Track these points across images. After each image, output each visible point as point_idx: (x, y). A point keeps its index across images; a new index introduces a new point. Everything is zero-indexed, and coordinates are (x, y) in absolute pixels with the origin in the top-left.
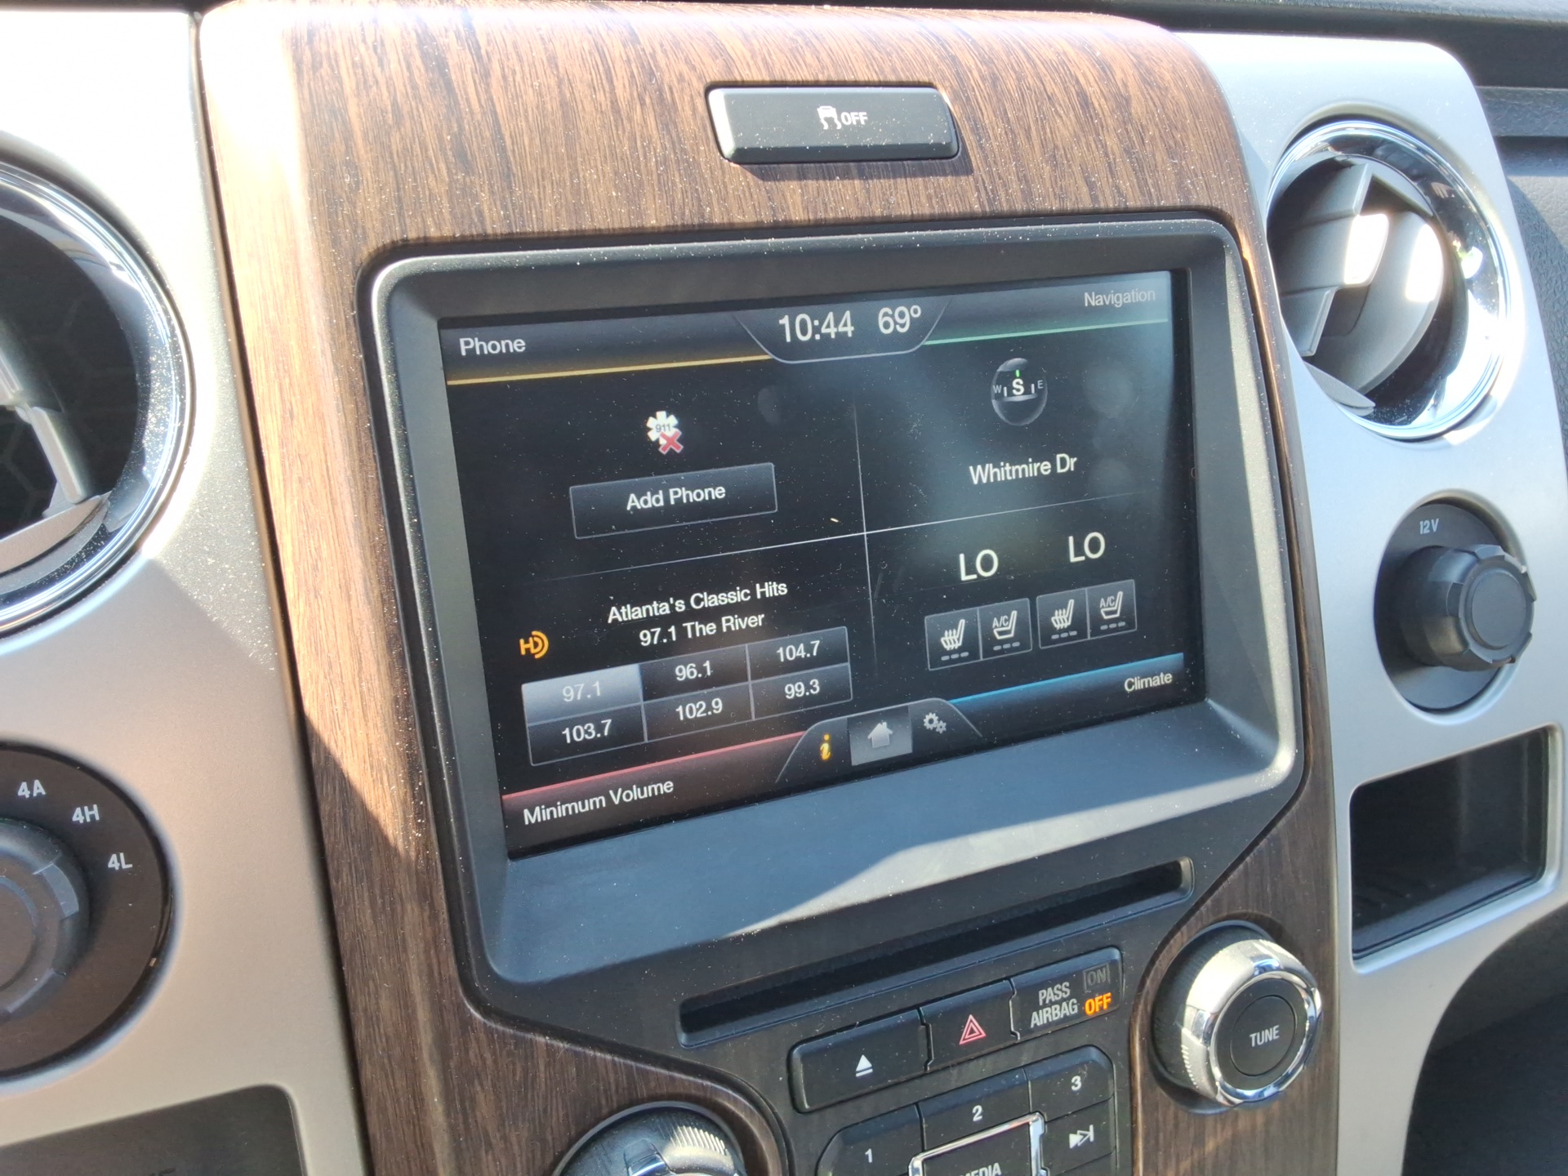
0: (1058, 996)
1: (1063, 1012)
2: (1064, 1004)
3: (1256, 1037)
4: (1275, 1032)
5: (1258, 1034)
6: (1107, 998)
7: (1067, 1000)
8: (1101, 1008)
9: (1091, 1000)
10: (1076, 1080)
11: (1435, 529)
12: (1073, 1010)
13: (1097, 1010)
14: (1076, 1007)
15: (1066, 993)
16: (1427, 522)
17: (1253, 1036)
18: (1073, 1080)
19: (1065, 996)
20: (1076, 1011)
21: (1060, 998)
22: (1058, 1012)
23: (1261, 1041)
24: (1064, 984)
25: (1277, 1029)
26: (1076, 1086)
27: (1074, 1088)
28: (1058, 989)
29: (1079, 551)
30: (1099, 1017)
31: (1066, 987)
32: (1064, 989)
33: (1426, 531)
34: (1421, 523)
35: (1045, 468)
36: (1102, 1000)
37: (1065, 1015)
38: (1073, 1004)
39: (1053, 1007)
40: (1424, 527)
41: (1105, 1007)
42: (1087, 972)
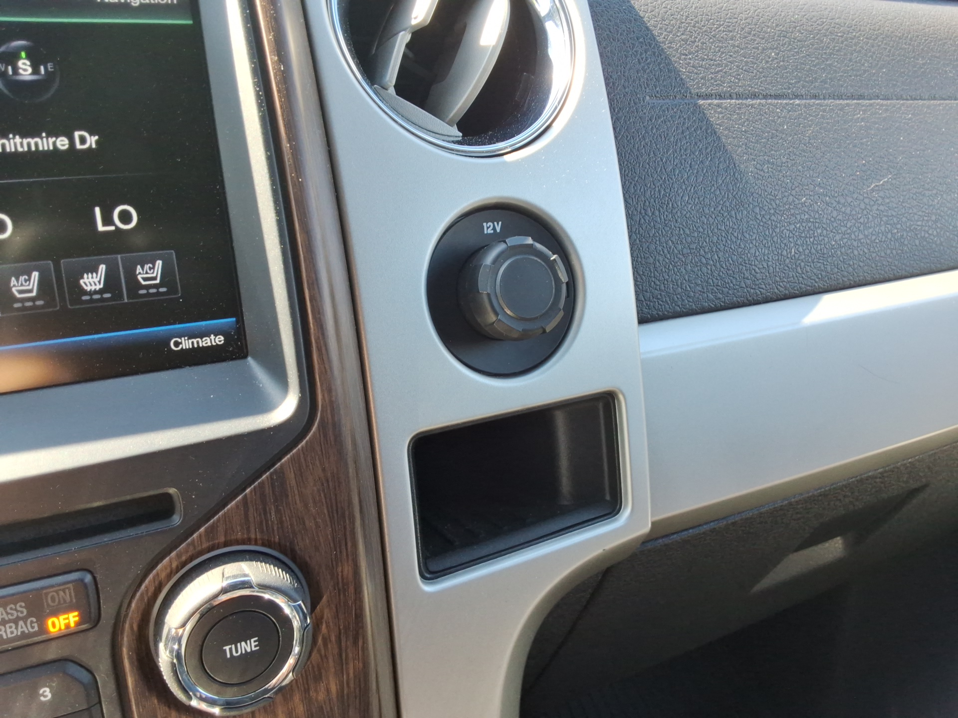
0: (12, 615)
1: (20, 630)
2: (21, 623)
3: (231, 650)
4: (253, 644)
5: (233, 646)
6: (74, 617)
7: (25, 619)
8: (67, 626)
9: (55, 619)
10: (45, 692)
11: (498, 230)
12: (33, 627)
13: (63, 627)
14: (36, 625)
15: (22, 612)
16: (490, 224)
17: (227, 648)
18: (41, 692)
19: (20, 615)
20: (36, 628)
21: (15, 616)
22: (13, 629)
23: (237, 652)
24: (18, 605)
25: (255, 641)
26: (45, 696)
27: (42, 699)
28: (11, 609)
29: (108, 220)
30: (67, 636)
31: (21, 606)
32: (19, 608)
33: (490, 231)
34: (485, 224)
35: (62, 143)
36: (68, 618)
37: (23, 632)
38: (32, 622)
39: (7, 626)
40: (488, 228)
41: (72, 625)
42: (47, 594)
